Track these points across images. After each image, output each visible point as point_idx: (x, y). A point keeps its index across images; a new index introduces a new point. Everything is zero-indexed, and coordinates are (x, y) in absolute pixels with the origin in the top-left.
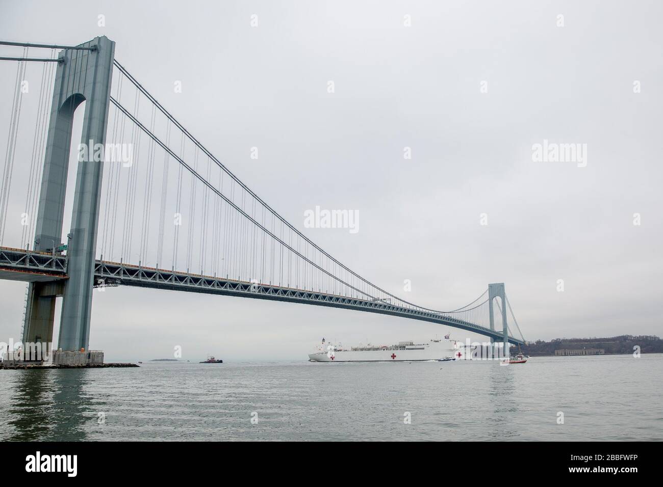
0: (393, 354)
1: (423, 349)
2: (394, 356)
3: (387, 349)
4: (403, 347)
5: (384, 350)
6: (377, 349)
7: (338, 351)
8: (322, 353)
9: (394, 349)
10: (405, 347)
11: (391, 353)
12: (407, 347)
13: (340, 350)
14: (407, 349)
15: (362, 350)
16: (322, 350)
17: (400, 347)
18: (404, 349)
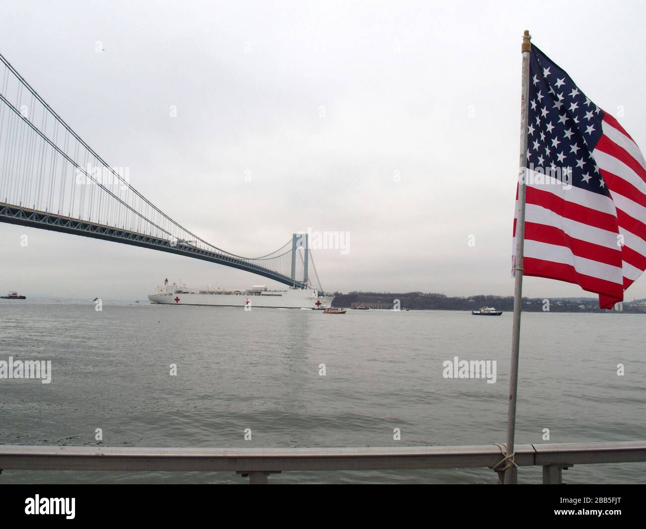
1: (281, 295)
3: (240, 294)
4: (258, 293)
5: (237, 294)
6: (229, 293)
7: (185, 293)
8: (165, 295)
9: (248, 295)
10: (260, 293)
11: (244, 298)
12: (262, 293)
13: (187, 293)
14: (263, 295)
15: (212, 293)
16: (164, 292)
17: (255, 293)
18: (259, 295)
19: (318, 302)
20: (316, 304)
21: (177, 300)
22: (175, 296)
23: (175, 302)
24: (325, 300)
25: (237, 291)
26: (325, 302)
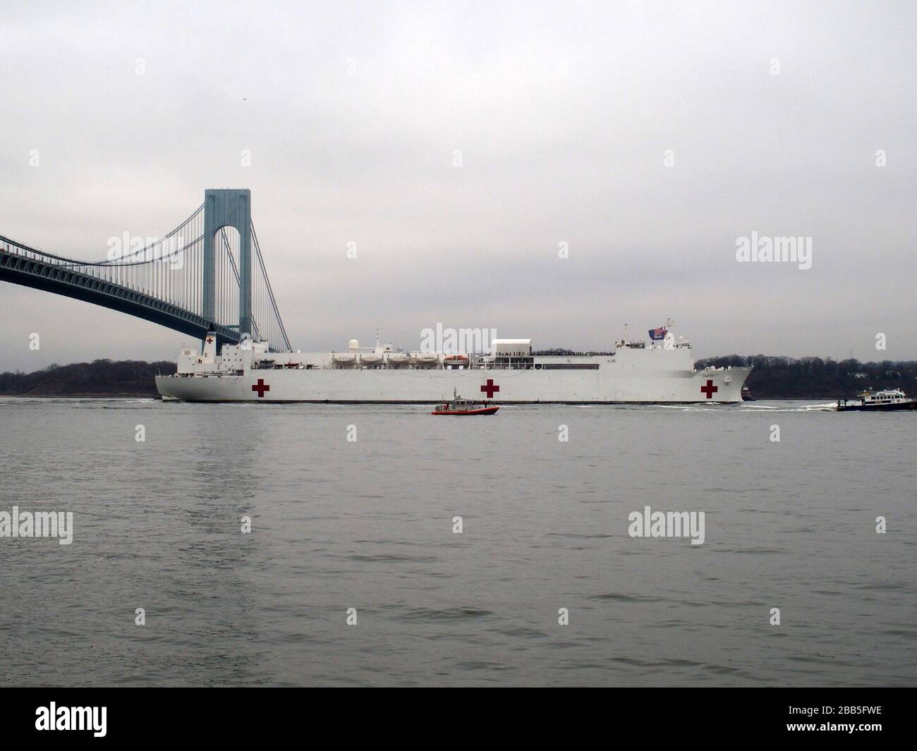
0: (490, 382)
1: (595, 367)
2: (490, 388)
3: (466, 367)
4: (522, 361)
5: (455, 367)
6: (430, 365)
7: (283, 367)
8: (220, 374)
9: (490, 366)
10: (528, 360)
11: (481, 377)
12: (537, 360)
13: (288, 366)
14: (538, 367)
15: (373, 365)
17: (513, 360)
18: (528, 368)
19: (710, 382)
20: (703, 389)
21: (261, 387)
22: (252, 377)
23: (255, 395)
24: (727, 379)
25: (455, 358)
26: (727, 384)
